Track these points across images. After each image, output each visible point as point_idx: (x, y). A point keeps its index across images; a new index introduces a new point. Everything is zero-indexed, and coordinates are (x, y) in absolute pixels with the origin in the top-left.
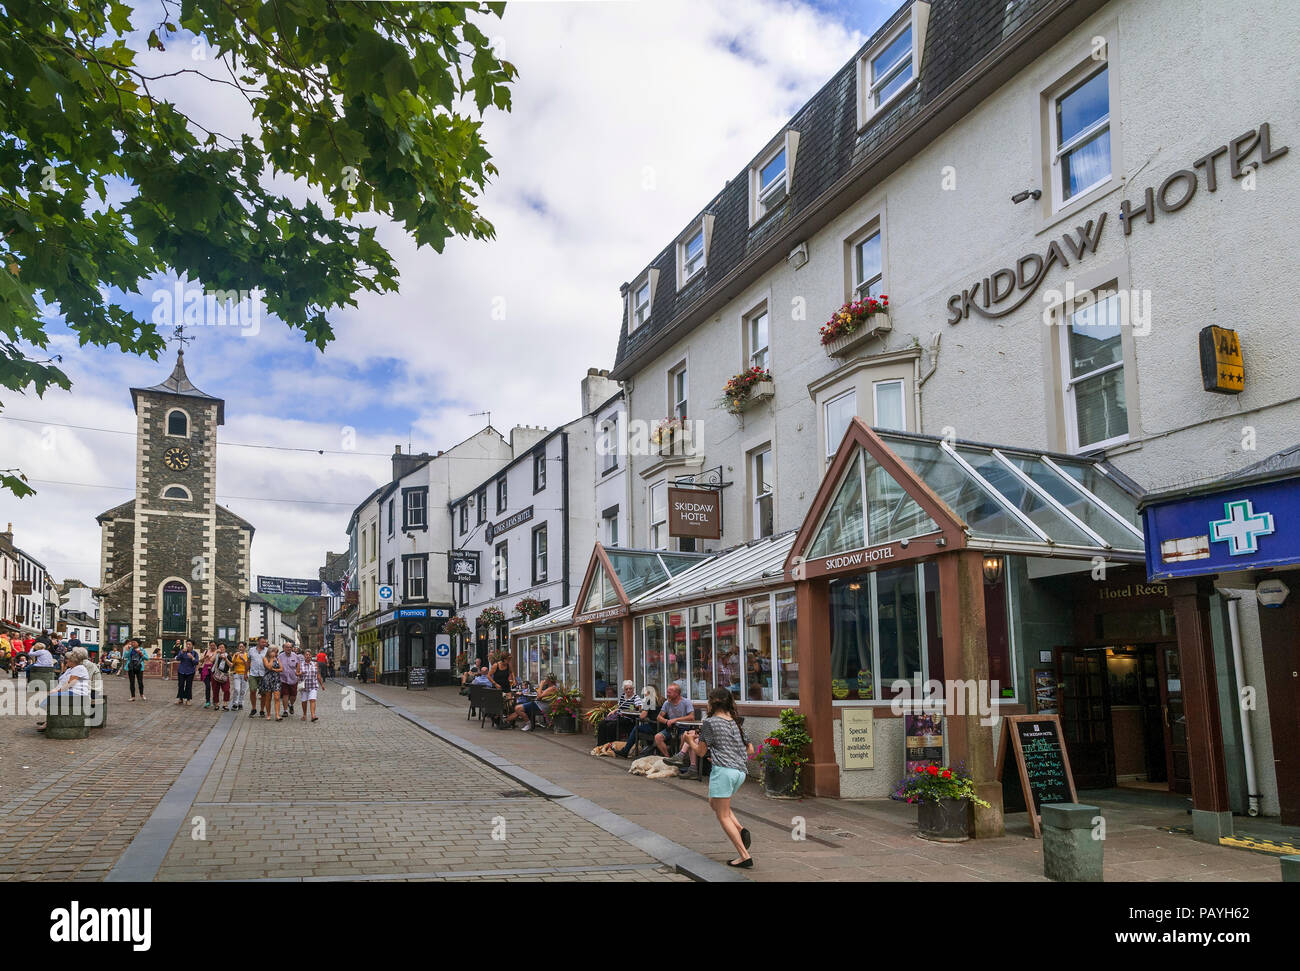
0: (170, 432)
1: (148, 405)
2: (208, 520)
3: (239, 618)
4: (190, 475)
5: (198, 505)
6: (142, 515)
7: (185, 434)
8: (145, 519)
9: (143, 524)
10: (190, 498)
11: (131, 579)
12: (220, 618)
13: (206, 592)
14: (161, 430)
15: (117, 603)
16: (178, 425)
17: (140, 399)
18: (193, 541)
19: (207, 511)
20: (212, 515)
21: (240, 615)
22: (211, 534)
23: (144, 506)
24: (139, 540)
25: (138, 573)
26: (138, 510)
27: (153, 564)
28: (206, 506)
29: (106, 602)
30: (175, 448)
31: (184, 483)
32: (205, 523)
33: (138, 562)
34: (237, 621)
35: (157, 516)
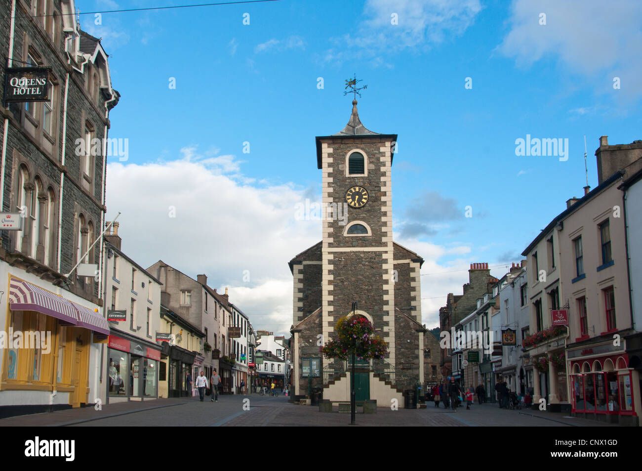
0: (350, 173)
1: (331, 150)
2: (386, 252)
3: (418, 348)
4: (368, 211)
5: (378, 239)
6: (329, 253)
7: (363, 173)
8: (331, 257)
9: (330, 262)
10: (370, 233)
11: (320, 316)
12: (400, 348)
13: (387, 324)
14: (342, 172)
15: (309, 338)
16: (357, 165)
17: (324, 146)
18: (374, 275)
19: (385, 245)
20: (390, 248)
21: (418, 345)
22: (389, 266)
23: (330, 245)
24: (326, 277)
25: (326, 308)
26: (325, 249)
27: (339, 300)
28: (384, 239)
29: (300, 337)
30: (354, 186)
31: (363, 219)
32: (384, 256)
33: (326, 298)
34: (416, 351)
35: (341, 253)
